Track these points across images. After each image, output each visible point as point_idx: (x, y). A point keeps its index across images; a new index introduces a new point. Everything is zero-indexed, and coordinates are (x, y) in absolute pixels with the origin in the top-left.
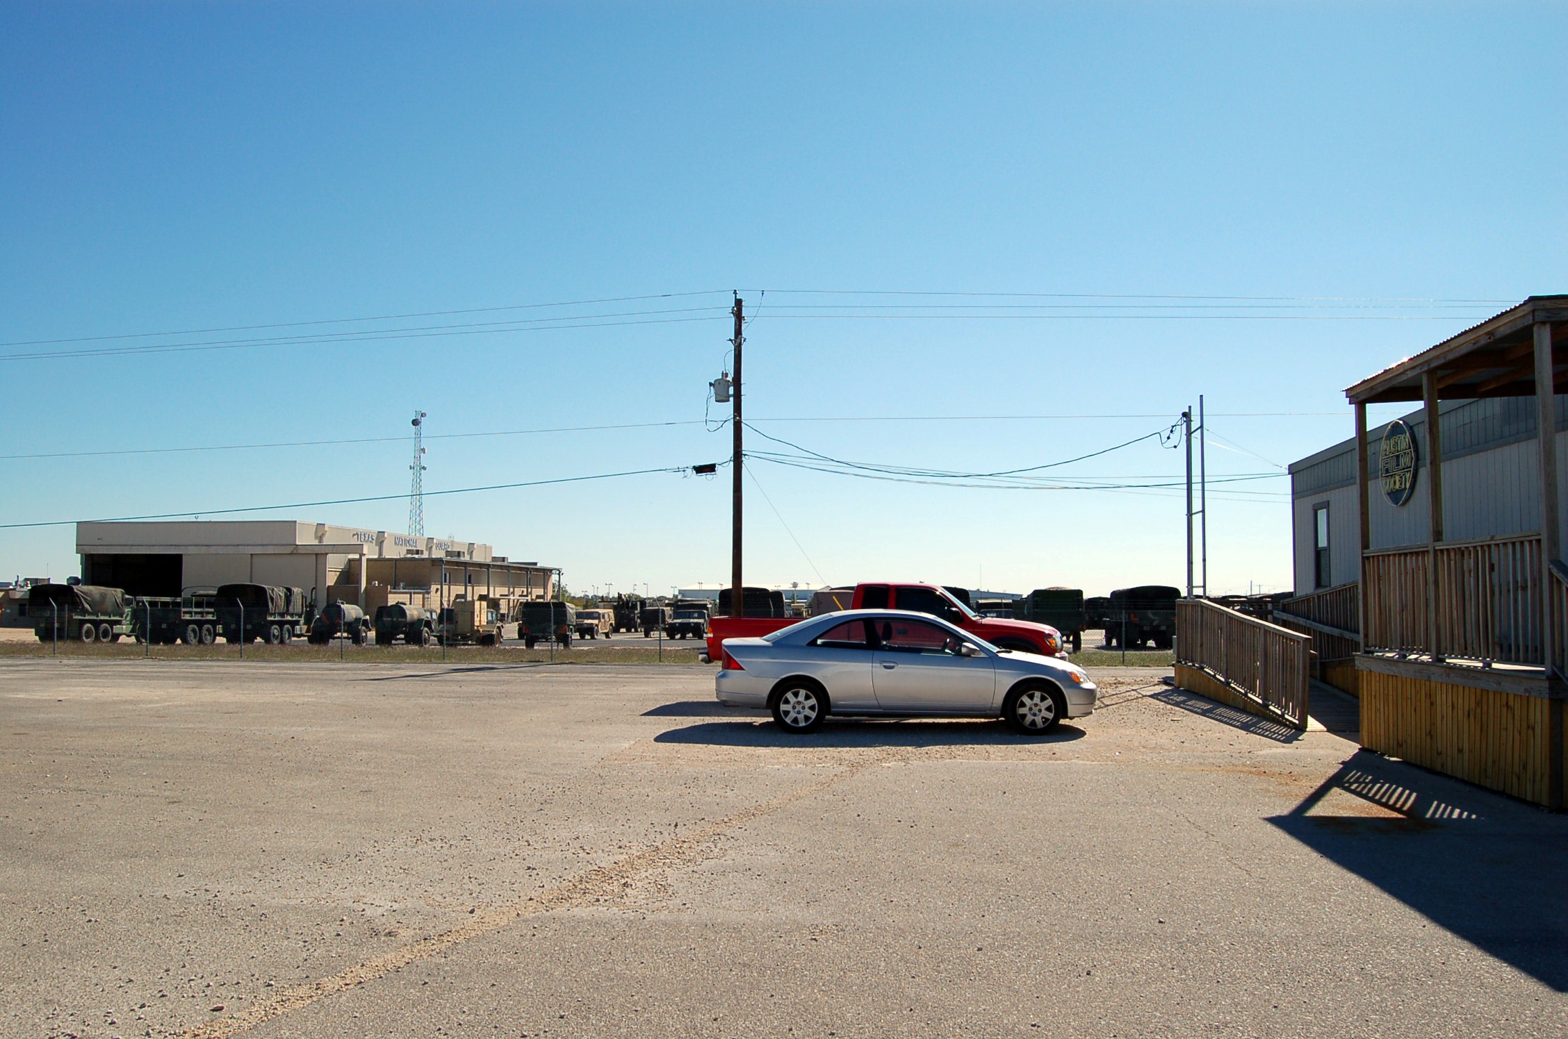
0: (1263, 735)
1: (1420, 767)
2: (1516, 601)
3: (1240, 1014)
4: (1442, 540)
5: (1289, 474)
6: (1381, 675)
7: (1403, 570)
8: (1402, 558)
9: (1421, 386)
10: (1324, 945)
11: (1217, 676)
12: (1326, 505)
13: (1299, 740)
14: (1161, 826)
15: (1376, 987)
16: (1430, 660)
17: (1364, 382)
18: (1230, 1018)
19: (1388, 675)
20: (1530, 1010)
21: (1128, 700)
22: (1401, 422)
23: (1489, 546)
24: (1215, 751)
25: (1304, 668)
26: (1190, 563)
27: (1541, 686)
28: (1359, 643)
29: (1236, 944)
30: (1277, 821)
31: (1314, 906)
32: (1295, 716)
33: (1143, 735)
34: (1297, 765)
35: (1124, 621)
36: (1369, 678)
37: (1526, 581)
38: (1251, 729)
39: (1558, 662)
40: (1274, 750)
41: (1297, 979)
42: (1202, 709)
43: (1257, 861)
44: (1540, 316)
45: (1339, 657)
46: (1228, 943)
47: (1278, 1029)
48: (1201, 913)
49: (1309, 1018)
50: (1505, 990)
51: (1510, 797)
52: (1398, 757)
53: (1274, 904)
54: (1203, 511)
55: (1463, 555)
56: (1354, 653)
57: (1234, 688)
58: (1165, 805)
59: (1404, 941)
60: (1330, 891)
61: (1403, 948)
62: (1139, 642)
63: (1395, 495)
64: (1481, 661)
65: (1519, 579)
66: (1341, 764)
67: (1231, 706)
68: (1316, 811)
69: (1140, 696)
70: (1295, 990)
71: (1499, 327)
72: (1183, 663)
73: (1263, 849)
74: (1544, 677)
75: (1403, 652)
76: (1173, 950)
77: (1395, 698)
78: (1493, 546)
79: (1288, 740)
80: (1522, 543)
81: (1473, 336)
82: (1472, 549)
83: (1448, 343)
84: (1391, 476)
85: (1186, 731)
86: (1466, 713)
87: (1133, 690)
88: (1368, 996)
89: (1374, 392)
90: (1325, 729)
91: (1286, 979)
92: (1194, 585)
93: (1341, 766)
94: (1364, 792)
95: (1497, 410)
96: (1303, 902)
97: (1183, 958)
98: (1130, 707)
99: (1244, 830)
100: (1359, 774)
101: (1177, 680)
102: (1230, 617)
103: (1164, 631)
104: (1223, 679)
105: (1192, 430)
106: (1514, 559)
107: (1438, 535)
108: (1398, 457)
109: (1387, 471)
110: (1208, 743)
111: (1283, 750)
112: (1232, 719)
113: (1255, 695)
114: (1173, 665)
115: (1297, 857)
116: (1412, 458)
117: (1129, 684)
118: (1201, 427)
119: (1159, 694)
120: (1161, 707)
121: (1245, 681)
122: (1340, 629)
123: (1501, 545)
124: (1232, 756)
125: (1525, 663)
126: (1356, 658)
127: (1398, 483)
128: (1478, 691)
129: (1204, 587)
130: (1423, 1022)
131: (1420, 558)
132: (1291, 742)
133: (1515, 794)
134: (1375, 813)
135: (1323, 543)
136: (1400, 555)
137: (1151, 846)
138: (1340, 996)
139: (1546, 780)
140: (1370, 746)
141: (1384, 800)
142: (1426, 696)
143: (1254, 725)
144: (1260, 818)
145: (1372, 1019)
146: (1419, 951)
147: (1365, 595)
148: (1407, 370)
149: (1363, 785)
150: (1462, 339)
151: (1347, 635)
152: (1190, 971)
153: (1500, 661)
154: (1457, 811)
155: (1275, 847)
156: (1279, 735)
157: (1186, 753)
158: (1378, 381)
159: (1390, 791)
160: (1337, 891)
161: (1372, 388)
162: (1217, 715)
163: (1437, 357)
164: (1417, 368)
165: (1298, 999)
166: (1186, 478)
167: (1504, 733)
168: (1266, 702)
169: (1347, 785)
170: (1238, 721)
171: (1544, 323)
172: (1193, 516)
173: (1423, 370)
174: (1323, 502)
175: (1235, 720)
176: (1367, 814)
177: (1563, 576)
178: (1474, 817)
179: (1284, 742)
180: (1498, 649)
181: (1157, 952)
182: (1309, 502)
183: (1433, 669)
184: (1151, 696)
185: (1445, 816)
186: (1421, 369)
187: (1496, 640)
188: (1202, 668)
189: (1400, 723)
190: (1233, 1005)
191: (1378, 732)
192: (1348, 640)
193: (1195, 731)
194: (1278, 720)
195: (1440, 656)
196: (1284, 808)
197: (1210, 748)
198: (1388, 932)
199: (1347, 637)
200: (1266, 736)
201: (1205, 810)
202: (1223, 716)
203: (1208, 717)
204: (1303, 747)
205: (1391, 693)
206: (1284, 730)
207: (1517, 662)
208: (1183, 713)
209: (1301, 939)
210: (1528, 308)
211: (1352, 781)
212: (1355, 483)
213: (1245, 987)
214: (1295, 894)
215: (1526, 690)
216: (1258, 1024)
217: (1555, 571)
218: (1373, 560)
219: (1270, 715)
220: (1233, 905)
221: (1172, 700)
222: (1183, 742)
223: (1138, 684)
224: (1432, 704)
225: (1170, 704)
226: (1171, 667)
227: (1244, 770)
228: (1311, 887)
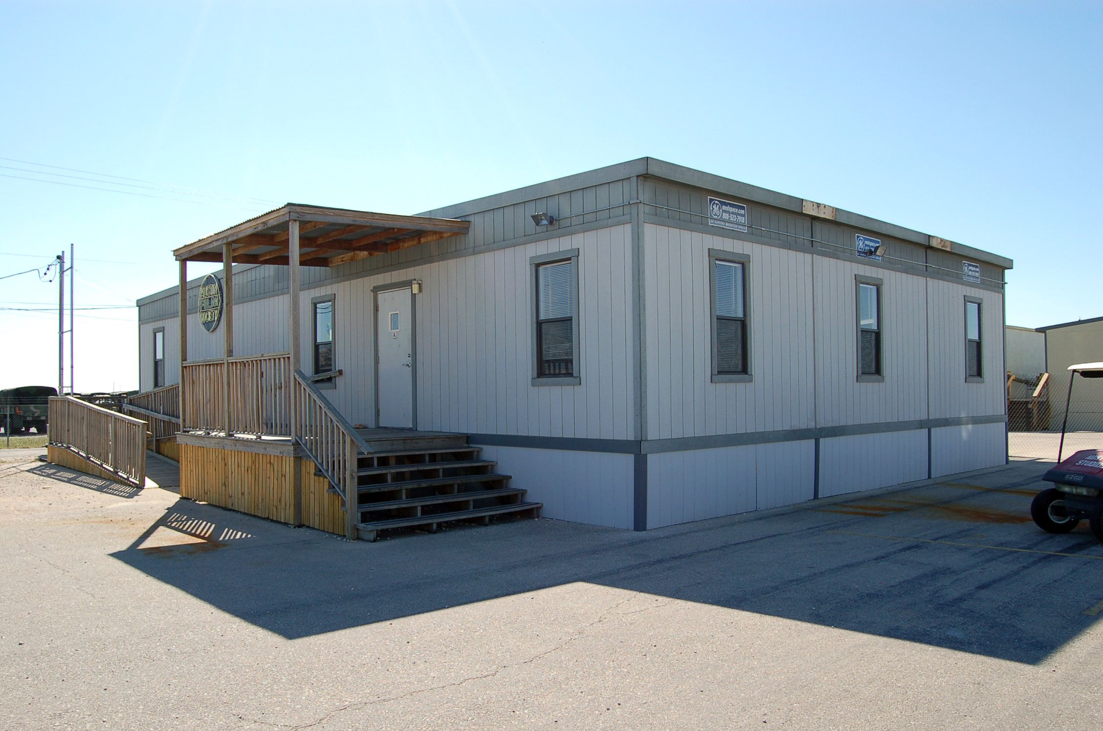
0: (113, 494)
1: (219, 507)
2: (275, 396)
3: (78, 700)
4: (233, 356)
5: (137, 306)
6: (194, 447)
7: (208, 376)
8: (208, 367)
9: (222, 254)
10: (144, 638)
11: (81, 453)
12: (162, 330)
13: (139, 495)
14: (27, 570)
15: (177, 660)
16: (225, 436)
17: (185, 246)
18: (71, 705)
19: (198, 447)
20: (272, 655)
21: (9, 475)
22: (213, 276)
23: (261, 360)
24: (75, 508)
25: (143, 444)
26: (61, 369)
27: (289, 450)
28: (179, 425)
29: (79, 649)
30: (118, 555)
31: (139, 612)
32: (137, 478)
33: (18, 501)
34: (136, 513)
35: (8, 413)
36: (186, 449)
37: (281, 384)
38: (104, 490)
39: (299, 434)
40: (120, 504)
41: (123, 666)
42: (68, 478)
43: (100, 586)
44: (294, 216)
45: (168, 435)
46: (73, 650)
47: (106, 705)
48: (54, 631)
49: (129, 692)
50: (258, 645)
51: (272, 521)
52: (204, 501)
53: (110, 615)
54: (72, 331)
55: (245, 366)
56: (176, 432)
57: (93, 461)
58: (32, 553)
59: (198, 625)
60: (151, 599)
61: (197, 630)
62: (24, 429)
63: (207, 325)
64: (255, 435)
65: (278, 382)
66: (167, 509)
67: (91, 474)
68: (147, 544)
69: (19, 471)
70: (121, 674)
71: (269, 220)
72: (54, 444)
73: (105, 577)
74: (291, 444)
75: (208, 431)
76: (29, 664)
77: (202, 461)
78: (262, 361)
79: (131, 496)
80: (279, 359)
81: (254, 223)
82: (250, 362)
83: (239, 227)
84: (206, 311)
85: (54, 496)
86: (246, 469)
87: (13, 467)
88: (171, 668)
89: (192, 254)
90: (158, 486)
91: (115, 668)
92: (64, 385)
93: (167, 511)
94: (181, 527)
95: (272, 273)
96: (132, 610)
97: (37, 668)
98: (9, 480)
99: (92, 564)
100: (178, 515)
101: (50, 458)
102: (89, 409)
103: (44, 420)
104: (84, 455)
105: (65, 269)
106: (275, 369)
107: (230, 353)
108: (210, 299)
109: (203, 308)
110: (70, 503)
111: (126, 504)
112: (90, 484)
113: (108, 465)
114: (46, 446)
115: (130, 579)
116: (219, 300)
117: (10, 462)
118: (72, 267)
119: (35, 469)
120: (35, 478)
121: (101, 455)
122: (169, 416)
123: (267, 360)
124: (88, 511)
125: (281, 435)
126: (177, 436)
127: (209, 316)
128: (253, 454)
129: (72, 387)
130: (206, 677)
131: (219, 368)
132: (132, 497)
133: (275, 519)
134: (187, 541)
135: (159, 356)
136: (206, 365)
137: (17, 587)
138: (152, 672)
139: (292, 508)
140: (187, 495)
141: (193, 532)
142: (222, 459)
143: (107, 487)
144: (105, 555)
145: (173, 683)
146: (208, 630)
147: (184, 392)
148: (213, 242)
149: (180, 523)
150: (248, 225)
151: (174, 420)
152: (41, 677)
153: (267, 434)
154: (240, 533)
155: (115, 574)
156: (125, 492)
157: (52, 512)
158: (195, 246)
159: (198, 525)
160: (155, 599)
161: (191, 251)
162: (79, 481)
163: (232, 235)
164: (220, 241)
165: (122, 680)
166: (59, 305)
167: (268, 480)
168: (116, 470)
169: (169, 524)
170: (95, 485)
171: (295, 221)
172: (64, 334)
173: (223, 242)
174: (160, 328)
175: (93, 484)
176: (181, 542)
177: (301, 380)
178: (249, 536)
179: (127, 497)
180: (265, 427)
181: (16, 668)
182: (150, 327)
183: (226, 441)
184: (28, 471)
185: (232, 538)
186: (222, 241)
187: (264, 421)
188: (69, 447)
189: (206, 480)
190: (73, 695)
191: (192, 486)
192: (174, 423)
193: (61, 495)
194: (124, 482)
195: (231, 433)
196: (123, 545)
197: (72, 507)
198: (188, 621)
199: (174, 422)
200: (115, 495)
201: (64, 553)
202: (84, 482)
203: (72, 483)
204: (141, 500)
205: (200, 458)
206: (128, 489)
207: (276, 435)
208: (53, 482)
209: (128, 637)
210: (286, 210)
211: (173, 520)
212: (178, 316)
213: (84, 680)
214: (126, 606)
215: (280, 452)
216: (92, 704)
217: (297, 377)
218: (189, 369)
219: (119, 479)
220: (79, 621)
221: (45, 473)
222: (50, 504)
223: (18, 462)
224: (225, 464)
225: (43, 476)
226: (45, 448)
227: (96, 520)
228: (138, 598)
